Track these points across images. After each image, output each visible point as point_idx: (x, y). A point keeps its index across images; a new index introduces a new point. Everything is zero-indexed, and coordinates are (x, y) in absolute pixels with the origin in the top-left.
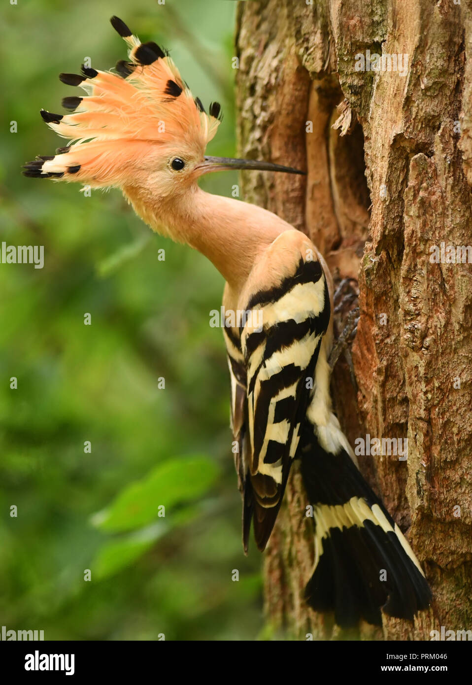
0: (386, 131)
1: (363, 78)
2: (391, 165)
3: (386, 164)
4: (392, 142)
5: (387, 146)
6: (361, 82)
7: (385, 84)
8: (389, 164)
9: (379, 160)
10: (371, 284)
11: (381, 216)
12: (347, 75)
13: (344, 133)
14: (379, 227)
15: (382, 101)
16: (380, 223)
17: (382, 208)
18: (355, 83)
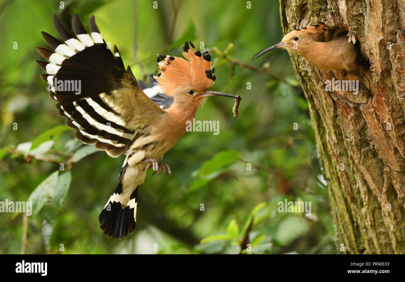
0: (375, 40)
1: (358, 25)
2: (380, 49)
3: (378, 49)
4: (379, 42)
5: (377, 44)
6: (358, 26)
7: (371, 26)
8: (379, 49)
9: (374, 49)
10: (379, 86)
11: (380, 65)
12: (352, 26)
13: (354, 43)
14: (380, 68)
15: (371, 31)
16: (380, 67)
17: (380, 63)
18: (355, 27)
